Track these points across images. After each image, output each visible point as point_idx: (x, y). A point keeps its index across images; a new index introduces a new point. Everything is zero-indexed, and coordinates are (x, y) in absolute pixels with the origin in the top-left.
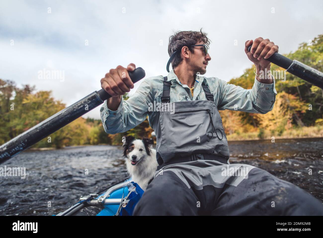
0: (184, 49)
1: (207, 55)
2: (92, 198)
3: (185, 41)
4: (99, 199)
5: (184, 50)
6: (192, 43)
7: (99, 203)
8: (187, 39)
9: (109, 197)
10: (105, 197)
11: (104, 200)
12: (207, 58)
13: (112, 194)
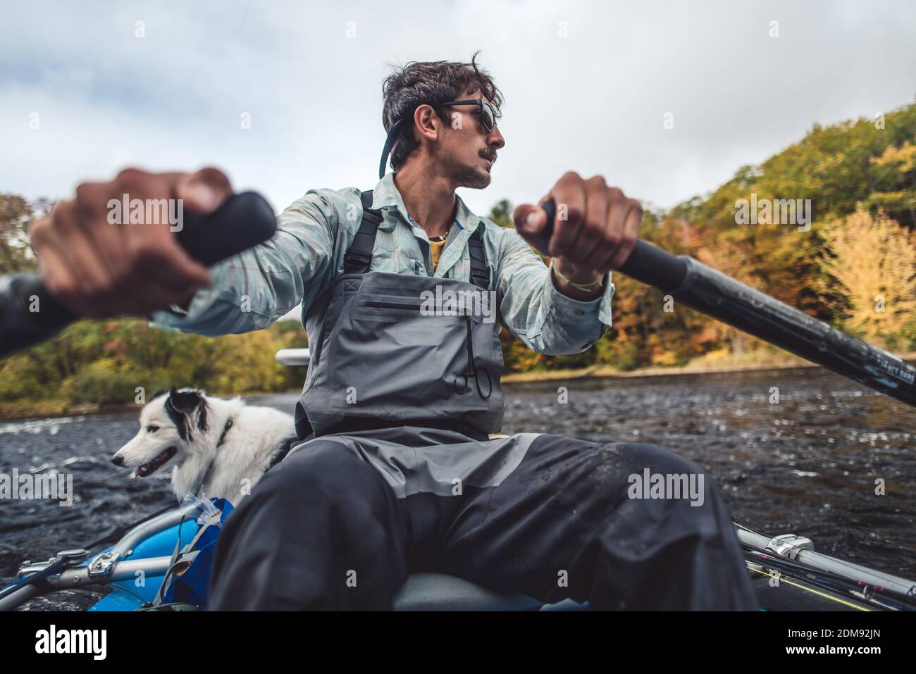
0: (421, 113)
1: (494, 132)
2: (68, 564)
3: (425, 90)
4: (93, 565)
5: (423, 115)
6: (445, 94)
7: (92, 576)
8: (429, 82)
9: (128, 555)
10: (114, 558)
11: (111, 566)
12: (494, 139)
13: (142, 546)
